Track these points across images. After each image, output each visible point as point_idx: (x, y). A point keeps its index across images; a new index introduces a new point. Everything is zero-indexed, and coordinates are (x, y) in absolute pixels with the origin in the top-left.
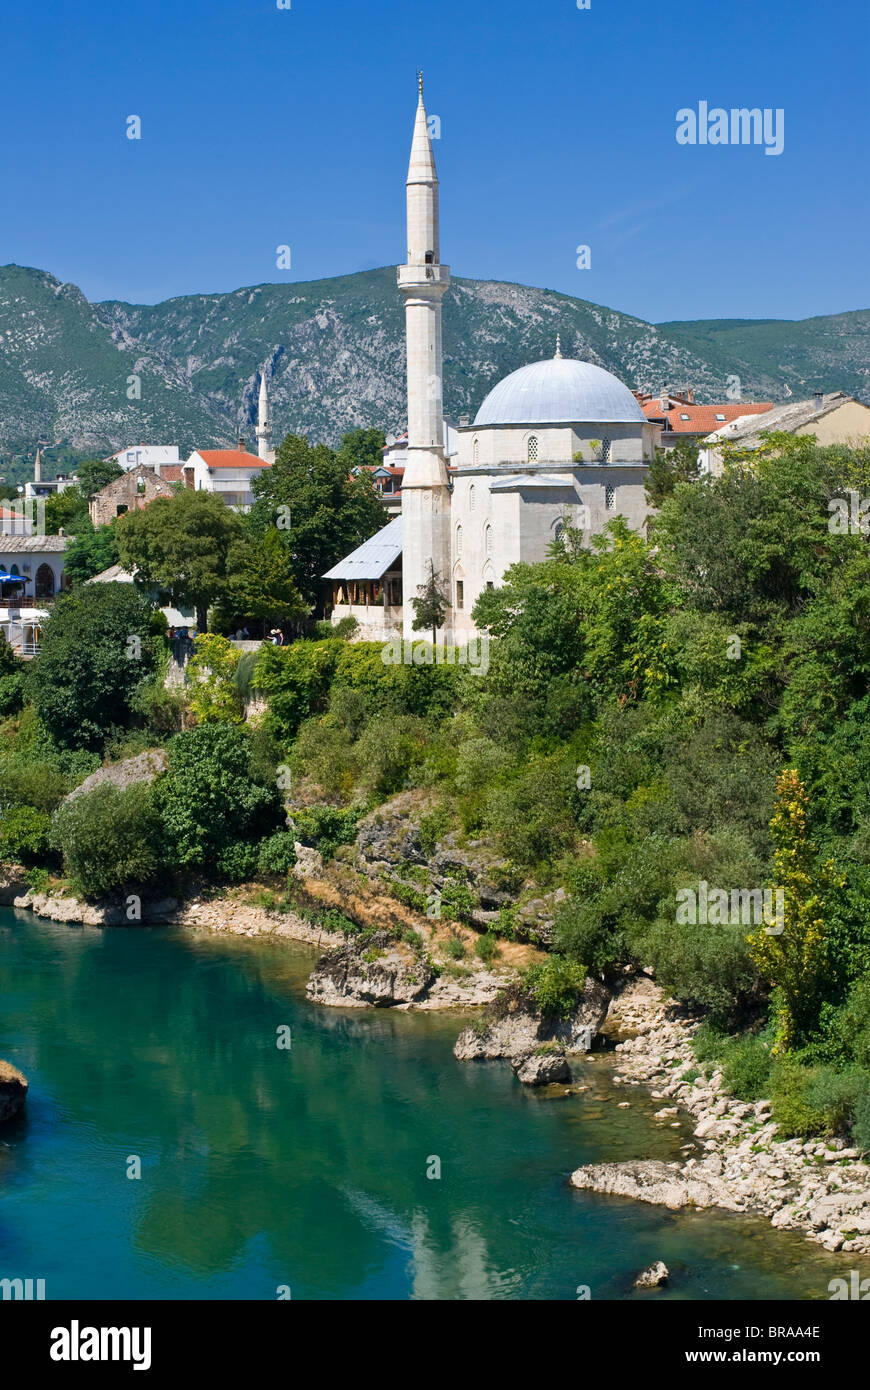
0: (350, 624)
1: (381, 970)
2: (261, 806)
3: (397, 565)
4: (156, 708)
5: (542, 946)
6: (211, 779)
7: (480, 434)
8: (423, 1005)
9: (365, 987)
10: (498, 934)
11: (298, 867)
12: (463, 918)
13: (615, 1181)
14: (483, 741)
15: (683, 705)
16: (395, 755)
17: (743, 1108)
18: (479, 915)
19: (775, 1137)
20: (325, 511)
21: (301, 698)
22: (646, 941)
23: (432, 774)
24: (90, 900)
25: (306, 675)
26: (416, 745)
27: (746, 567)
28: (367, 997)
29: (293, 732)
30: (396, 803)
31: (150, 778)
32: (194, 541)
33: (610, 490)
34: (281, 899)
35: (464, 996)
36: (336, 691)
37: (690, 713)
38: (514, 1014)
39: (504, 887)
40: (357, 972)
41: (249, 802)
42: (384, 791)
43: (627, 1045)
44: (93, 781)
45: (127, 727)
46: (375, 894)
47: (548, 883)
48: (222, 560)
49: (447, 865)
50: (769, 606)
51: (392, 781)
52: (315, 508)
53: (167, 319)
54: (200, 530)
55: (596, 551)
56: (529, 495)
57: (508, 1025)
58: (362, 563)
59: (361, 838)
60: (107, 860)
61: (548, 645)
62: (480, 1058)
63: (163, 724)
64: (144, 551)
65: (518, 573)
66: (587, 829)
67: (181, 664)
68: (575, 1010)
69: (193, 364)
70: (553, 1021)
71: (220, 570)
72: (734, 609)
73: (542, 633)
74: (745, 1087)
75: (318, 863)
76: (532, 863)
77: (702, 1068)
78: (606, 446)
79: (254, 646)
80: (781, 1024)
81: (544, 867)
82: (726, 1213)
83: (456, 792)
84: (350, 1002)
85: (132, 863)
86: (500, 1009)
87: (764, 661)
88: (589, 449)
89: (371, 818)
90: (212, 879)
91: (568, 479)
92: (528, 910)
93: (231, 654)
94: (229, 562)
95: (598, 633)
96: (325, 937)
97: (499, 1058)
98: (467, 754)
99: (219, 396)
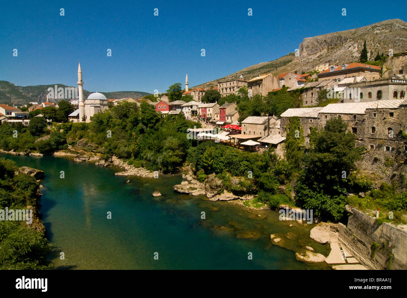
0: (73, 121)
1: (84, 157)
2: (63, 141)
3: (78, 114)
4: (47, 131)
5: (102, 153)
6: (57, 138)
7: (88, 100)
8: (89, 160)
9: (82, 159)
10: (96, 152)
11: (69, 148)
12: (92, 151)
13: (120, 174)
14: (92, 133)
15: (116, 128)
16: (81, 135)
17: (130, 166)
18: (94, 151)
19: (134, 168)
20: (68, 108)
21: (68, 129)
22: (116, 151)
23: (86, 137)
24: (41, 153)
25: (68, 126)
26: (84, 134)
27: (122, 114)
28: (83, 160)
29: (67, 133)
30: (82, 140)
31: (48, 139)
32: (52, 111)
33: (104, 106)
34: (67, 151)
35: (94, 159)
36: (72, 128)
37: (116, 129)
38: (102, 160)
39: (96, 148)
40: (81, 158)
41: (62, 141)
42: (80, 138)
43: (114, 162)
44: (39, 140)
45: (43, 134)
46: (80, 149)
47: (102, 147)
48: (56, 113)
49: (89, 146)
50: (124, 118)
51: (81, 137)
52: (67, 108)
53: (27, 89)
54: (53, 110)
55: (104, 113)
56: (95, 107)
57: (101, 161)
58: (74, 114)
59: (78, 144)
60: (44, 148)
61: (99, 122)
62: (98, 165)
63: (48, 133)
64: (45, 113)
65: (95, 115)
66: (106, 141)
67: (50, 126)
68: (109, 159)
69: (31, 94)
70: (106, 160)
71: (55, 115)
72: (120, 118)
73: (98, 121)
74: (130, 164)
75: (72, 147)
76: (100, 145)
77: (124, 163)
78: (103, 102)
79: (61, 123)
80: (133, 158)
81: (101, 145)
82: (132, 175)
83: (89, 138)
84: (80, 161)
85: (47, 148)
86: (100, 159)
87: (124, 123)
88: (101, 102)
89: (79, 141)
90: (57, 150)
91: (99, 105)
92: (100, 150)
93: (58, 124)
94: (56, 114)
95: (105, 121)
96: (74, 155)
97: (101, 164)
98: (90, 134)
99: (35, 98)
